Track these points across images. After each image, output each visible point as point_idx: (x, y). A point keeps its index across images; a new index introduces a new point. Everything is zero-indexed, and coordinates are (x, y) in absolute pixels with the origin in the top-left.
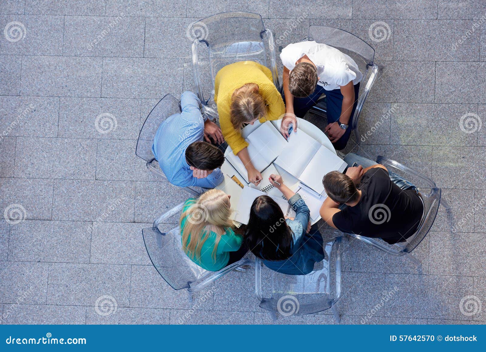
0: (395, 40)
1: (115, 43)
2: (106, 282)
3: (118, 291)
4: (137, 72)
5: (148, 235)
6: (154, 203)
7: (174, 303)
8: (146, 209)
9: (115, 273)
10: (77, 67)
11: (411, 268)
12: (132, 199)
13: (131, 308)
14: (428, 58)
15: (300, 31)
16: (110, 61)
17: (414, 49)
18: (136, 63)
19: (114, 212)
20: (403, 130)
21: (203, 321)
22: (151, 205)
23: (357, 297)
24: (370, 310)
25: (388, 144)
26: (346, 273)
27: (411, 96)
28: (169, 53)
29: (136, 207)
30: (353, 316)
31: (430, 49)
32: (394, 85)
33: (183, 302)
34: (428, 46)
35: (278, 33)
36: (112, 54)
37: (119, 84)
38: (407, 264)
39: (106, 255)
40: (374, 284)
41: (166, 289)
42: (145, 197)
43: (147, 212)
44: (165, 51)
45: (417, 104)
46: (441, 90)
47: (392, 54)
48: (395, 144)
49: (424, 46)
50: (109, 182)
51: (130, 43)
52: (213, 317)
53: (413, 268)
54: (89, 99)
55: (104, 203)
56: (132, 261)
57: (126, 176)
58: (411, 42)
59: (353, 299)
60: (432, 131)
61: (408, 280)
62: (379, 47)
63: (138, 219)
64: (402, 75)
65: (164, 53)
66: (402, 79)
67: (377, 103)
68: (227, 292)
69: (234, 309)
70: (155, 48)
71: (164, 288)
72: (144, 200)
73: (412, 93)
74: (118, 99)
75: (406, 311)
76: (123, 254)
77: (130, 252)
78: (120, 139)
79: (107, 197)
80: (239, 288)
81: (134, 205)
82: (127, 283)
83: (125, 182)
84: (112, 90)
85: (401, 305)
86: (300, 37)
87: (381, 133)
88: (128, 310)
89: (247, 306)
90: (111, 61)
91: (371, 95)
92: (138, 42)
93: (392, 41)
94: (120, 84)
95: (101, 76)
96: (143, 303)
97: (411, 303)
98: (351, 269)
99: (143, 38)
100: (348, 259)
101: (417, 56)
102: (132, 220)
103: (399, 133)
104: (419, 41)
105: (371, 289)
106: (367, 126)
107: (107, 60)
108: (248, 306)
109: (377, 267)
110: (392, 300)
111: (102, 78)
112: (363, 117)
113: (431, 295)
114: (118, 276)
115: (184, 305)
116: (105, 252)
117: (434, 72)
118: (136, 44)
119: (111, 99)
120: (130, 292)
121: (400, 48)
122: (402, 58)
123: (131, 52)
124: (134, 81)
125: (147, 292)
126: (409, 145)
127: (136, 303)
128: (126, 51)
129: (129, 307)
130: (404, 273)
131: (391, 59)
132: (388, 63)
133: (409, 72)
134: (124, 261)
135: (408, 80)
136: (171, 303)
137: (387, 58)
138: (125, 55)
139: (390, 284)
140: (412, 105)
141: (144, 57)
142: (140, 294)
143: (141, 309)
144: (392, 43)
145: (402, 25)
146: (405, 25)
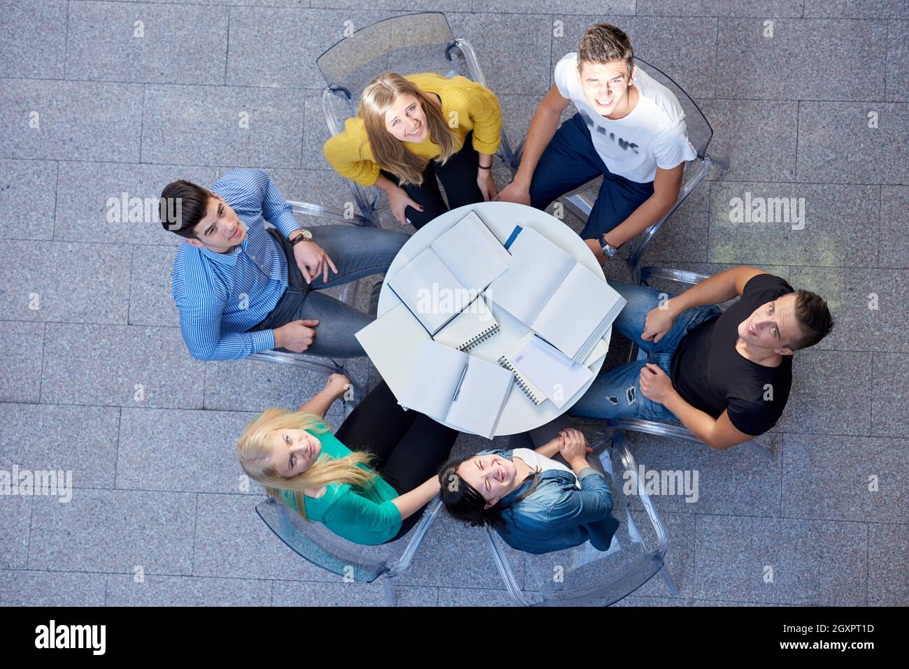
0: (719, 58)
1: (170, 56)
2: (146, 526)
3: (170, 544)
4: (211, 114)
5: (231, 435)
6: (244, 372)
7: (280, 568)
8: (227, 384)
9: (164, 509)
10: (93, 102)
11: (747, 503)
13: (196, 578)
14: (785, 94)
15: (534, 39)
16: (158, 91)
17: (757, 77)
18: (209, 98)
19: (164, 390)
20: (733, 234)
22: (238, 375)
25: (704, 261)
27: (750, 168)
28: (276, 77)
29: (209, 379)
31: (788, 76)
33: (299, 566)
34: (785, 69)
36: (163, 78)
37: (176, 138)
38: (738, 497)
39: (148, 473)
40: (673, 535)
41: (266, 542)
43: (230, 389)
44: (268, 73)
45: (761, 185)
46: (809, 157)
47: (714, 86)
48: (717, 261)
49: (776, 71)
50: (154, 330)
51: (198, 56)
52: (357, 596)
53: (749, 505)
54: (115, 165)
55: (144, 370)
56: (198, 485)
58: (751, 62)
60: (789, 237)
61: (741, 528)
62: (687, 71)
63: (210, 403)
64: (731, 126)
65: (266, 77)
66: (733, 135)
70: (247, 68)
71: (261, 539)
73: (751, 163)
74: (173, 167)
75: (736, 589)
76: (181, 471)
77: (195, 468)
79: (151, 358)
81: (203, 375)
82: (189, 529)
84: (162, 149)
85: (726, 577)
87: (691, 240)
88: (190, 582)
89: (424, 576)
90: (161, 92)
92: (214, 55)
93: (714, 60)
94: (179, 138)
95: (140, 120)
96: (219, 568)
97: (745, 573)
99: (225, 47)
101: (763, 90)
102: (200, 405)
103: (725, 240)
104: (767, 60)
107: (153, 90)
108: (426, 576)
109: (680, 501)
110: (708, 566)
111: (142, 124)
113: (785, 557)
114: (171, 515)
115: (301, 573)
116: (145, 467)
117: (795, 121)
118: (211, 60)
119: (160, 166)
120: (194, 547)
121: (730, 73)
122: (733, 93)
123: (201, 75)
124: (206, 132)
125: (227, 546)
126: (745, 263)
127: (206, 568)
128: (190, 73)
129: (192, 576)
130: (732, 513)
131: (711, 95)
132: (705, 102)
133: (747, 121)
134: (183, 484)
135: (744, 137)
136: (274, 568)
137: (704, 93)
138: (189, 80)
139: (705, 536)
140: (752, 185)
141: (225, 85)
142: (214, 550)
143: (215, 581)
144: (714, 64)
145: (733, 29)
146: (740, 28)
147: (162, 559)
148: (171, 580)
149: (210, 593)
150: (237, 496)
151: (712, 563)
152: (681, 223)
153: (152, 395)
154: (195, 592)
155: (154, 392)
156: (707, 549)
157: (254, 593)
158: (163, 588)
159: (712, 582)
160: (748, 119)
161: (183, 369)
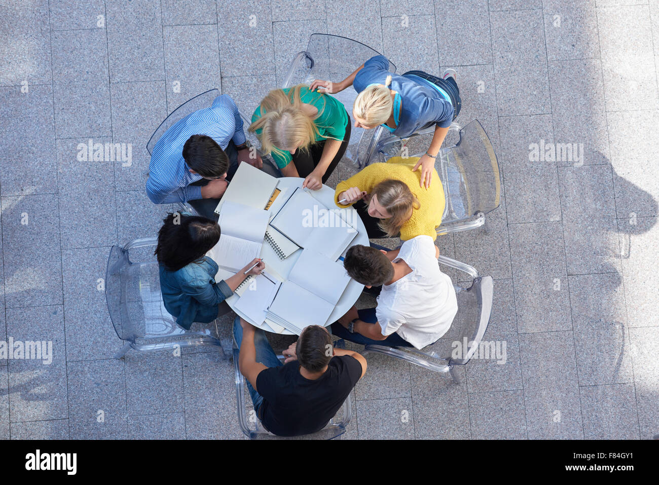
0: (496, 393)
1: (455, 29)
2: (140, 49)
3: (129, 66)
5: (206, 97)
6: (249, 101)
8: (240, 91)
9: (153, 60)
12: (252, 71)
13: (108, 85)
15: (495, 268)
16: (431, 24)
17: (485, 420)
18: (430, 58)
19: (232, 50)
20: (377, 416)
21: (100, 180)
22: (246, 97)
23: (150, 378)
24: (134, 396)
25: (357, 399)
26: (180, 360)
27: (423, 422)
29: (241, 78)
30: (124, 376)
32: (435, 398)
35: (490, 239)
36: (440, 26)
39: (175, 46)
40: (169, 398)
41: (137, 129)
42: (256, 88)
43: (236, 93)
45: (413, 431)
47: (476, 392)
48: (357, 407)
49: (491, 433)
50: (271, 39)
51: (457, 47)
52: (107, 193)
56: (171, 80)
57: (281, 61)
58: (495, 415)
59: (147, 373)
63: (226, 81)
64: (450, 407)
66: (445, 408)
67: (409, 378)
68: (142, 207)
69: (119, 219)
71: (139, 125)
72: (252, 88)
73: (427, 423)
74: (382, 39)
76: (178, 68)
78: (328, 48)
79: (252, 39)
80: (147, 222)
81: (244, 75)
82: (141, 78)
83: (273, 61)
86: (488, 268)
87: (370, 388)
88: (105, 82)
89: (124, 235)
90: (431, 26)
91: (419, 370)
92: (459, 57)
93: (494, 390)
94: (401, 41)
96: (117, 100)
98: (186, 366)
99: (465, 64)
100: (199, 361)
102: (224, 75)
103: (373, 411)
105: (161, 395)
106: (378, 368)
107: (431, 20)
109: (192, 400)
110: (151, 424)
112: (388, 362)
114: (149, 65)
116: (179, 44)
118: (456, 56)
119: (381, 30)
120: (129, 82)
121: (486, 402)
122: (473, 406)
123: (445, 50)
124: (407, 58)
125: (132, 104)
126: (359, 426)
127: (116, 92)
128: (445, 43)
129: (110, 83)
130: (187, 436)
131: (470, 390)
132: (464, 387)
133: (455, 417)
134: (170, 70)
135: (444, 416)
136: (120, 136)
137: (471, 385)
138: (440, 43)
139: (170, 419)
141: (440, 67)
142: (128, 95)
143: (108, 99)
144: (491, 390)
145: (516, 401)
146: (517, 405)
147: (119, 62)
148: (105, 70)
149: (100, 96)
150: (166, 106)
151: (153, 426)
152: (381, 380)
153: (227, 43)
154: (100, 86)
155: (229, 44)
156: (162, 422)
157: (102, 125)
158: (100, 66)
159: (140, 428)
161: (247, 61)
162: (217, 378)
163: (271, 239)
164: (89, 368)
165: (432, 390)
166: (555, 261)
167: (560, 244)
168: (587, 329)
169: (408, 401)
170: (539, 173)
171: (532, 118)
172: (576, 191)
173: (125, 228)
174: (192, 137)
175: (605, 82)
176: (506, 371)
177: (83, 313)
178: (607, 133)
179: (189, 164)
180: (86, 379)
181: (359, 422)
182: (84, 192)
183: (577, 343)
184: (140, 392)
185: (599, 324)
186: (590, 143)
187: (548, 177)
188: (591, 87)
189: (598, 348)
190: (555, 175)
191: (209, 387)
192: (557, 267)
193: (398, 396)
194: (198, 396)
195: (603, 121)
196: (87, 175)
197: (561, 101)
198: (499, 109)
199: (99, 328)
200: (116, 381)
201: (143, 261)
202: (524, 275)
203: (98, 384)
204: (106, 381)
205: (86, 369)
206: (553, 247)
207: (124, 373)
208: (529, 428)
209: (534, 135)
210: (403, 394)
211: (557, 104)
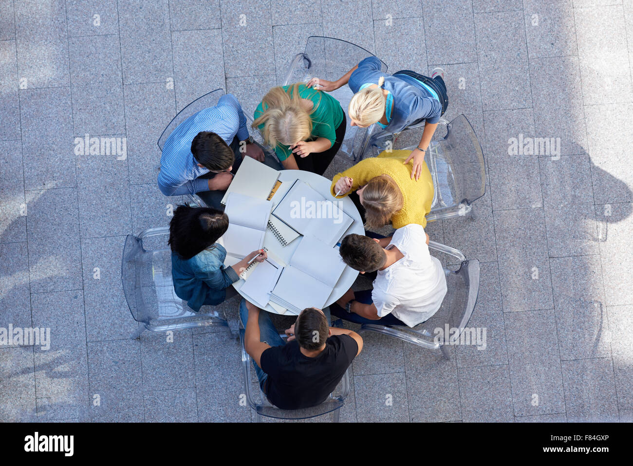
0: (483, 368)
1: (442, 30)
2: (150, 53)
3: (141, 69)
5: (212, 97)
6: (252, 100)
7: (134, 137)
8: (243, 90)
9: (162, 63)
12: (254, 72)
13: (122, 87)
14: (465, 411)
15: (481, 252)
16: (420, 26)
17: (474, 393)
18: (419, 57)
19: (235, 53)
20: (373, 390)
21: (115, 174)
22: (249, 96)
23: (164, 356)
24: (149, 373)
25: (354, 374)
26: (190, 340)
27: (416, 395)
29: (244, 79)
30: (140, 355)
31: (477, 412)
32: (427, 373)
33: (136, 148)
34: (481, 410)
35: (477, 225)
36: (428, 28)
37: (391, 40)
39: (183, 50)
40: (181, 375)
41: (149, 127)
42: (258, 87)
43: (240, 92)
45: (406, 403)
47: (465, 366)
48: (355, 382)
49: (479, 404)
50: (271, 42)
51: (444, 47)
52: (121, 186)
54: (370, 6)
55: (246, 39)
57: (281, 62)
58: (483, 388)
59: (161, 352)
61: (190, 416)
62: (472, 349)
63: (230, 82)
64: (441, 381)
66: (436, 382)
67: (403, 355)
68: (154, 199)
69: (133, 210)
71: (150, 123)
72: (254, 87)
73: (419, 396)
74: (374, 40)
76: (186, 70)
77: (189, 78)
78: (325, 49)
79: (254, 42)
80: (159, 213)
81: (247, 75)
82: (152, 79)
83: (274, 62)
86: (475, 252)
87: (367, 364)
89: (138, 225)
91: (412, 347)
92: (446, 57)
93: (481, 365)
94: (392, 42)
96: (130, 100)
98: (196, 345)
99: (452, 63)
100: (209, 341)
101: (466, 398)
102: (228, 76)
103: (369, 385)
104: (485, 397)
105: (174, 372)
106: (373, 345)
107: (419, 22)
108: (138, 226)
109: (203, 376)
110: (165, 399)
112: (383, 340)
114: (159, 67)
116: (187, 48)
118: (443, 55)
119: (373, 32)
120: (141, 83)
121: (474, 376)
122: (462, 379)
123: (433, 50)
124: (398, 57)
125: (144, 103)
126: (356, 399)
127: (129, 93)
128: (433, 43)
129: (123, 85)
130: (199, 409)
131: (459, 365)
132: (454, 363)
133: (445, 390)
134: (178, 72)
135: (435, 389)
136: (133, 134)
137: (460, 361)
138: (429, 43)
139: (183, 394)
140: (405, 398)
141: (428, 66)
142: (140, 96)
143: (122, 99)
144: (479, 365)
145: (502, 374)
146: (503, 379)
147: (131, 65)
148: (119, 72)
149: (114, 97)
150: (175, 105)
151: (167, 401)
152: (376, 357)
153: (231, 46)
154: (114, 88)
155: (233, 47)
156: (175, 397)
157: (116, 123)
158: (114, 69)
159: (155, 402)
160: (447, 390)
161: (249, 62)
162: (225, 356)
163: (274, 227)
164: (107, 347)
165: (424, 365)
166: (538, 245)
167: (541, 229)
168: (568, 308)
169: (401, 376)
170: (521, 163)
171: (514, 112)
172: (556, 180)
173: (138, 219)
174: (200, 134)
175: (583, 78)
176: (493, 347)
177: (101, 298)
178: (584, 125)
179: (198, 159)
180: (105, 358)
181: (356, 396)
182: (101, 186)
183: (558, 320)
184: (154, 369)
185: (579, 303)
186: (569, 135)
187: (530, 167)
188: (570, 83)
189: (578, 325)
190: (537, 164)
191: (218, 364)
192: (539, 250)
193: (393, 371)
194: (208, 373)
195: (581, 114)
196: (103, 170)
197: (542, 96)
198: (484, 104)
199: (116, 310)
200: (132, 359)
201: (156, 248)
202: (509, 258)
203: (116, 363)
204: (123, 359)
205: (105, 348)
206: (535, 232)
207: (139, 352)
208: (514, 400)
209: (516, 128)
210: (398, 369)
211: (538, 99)
